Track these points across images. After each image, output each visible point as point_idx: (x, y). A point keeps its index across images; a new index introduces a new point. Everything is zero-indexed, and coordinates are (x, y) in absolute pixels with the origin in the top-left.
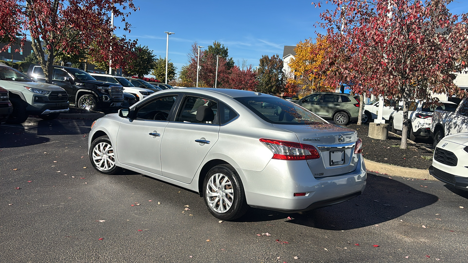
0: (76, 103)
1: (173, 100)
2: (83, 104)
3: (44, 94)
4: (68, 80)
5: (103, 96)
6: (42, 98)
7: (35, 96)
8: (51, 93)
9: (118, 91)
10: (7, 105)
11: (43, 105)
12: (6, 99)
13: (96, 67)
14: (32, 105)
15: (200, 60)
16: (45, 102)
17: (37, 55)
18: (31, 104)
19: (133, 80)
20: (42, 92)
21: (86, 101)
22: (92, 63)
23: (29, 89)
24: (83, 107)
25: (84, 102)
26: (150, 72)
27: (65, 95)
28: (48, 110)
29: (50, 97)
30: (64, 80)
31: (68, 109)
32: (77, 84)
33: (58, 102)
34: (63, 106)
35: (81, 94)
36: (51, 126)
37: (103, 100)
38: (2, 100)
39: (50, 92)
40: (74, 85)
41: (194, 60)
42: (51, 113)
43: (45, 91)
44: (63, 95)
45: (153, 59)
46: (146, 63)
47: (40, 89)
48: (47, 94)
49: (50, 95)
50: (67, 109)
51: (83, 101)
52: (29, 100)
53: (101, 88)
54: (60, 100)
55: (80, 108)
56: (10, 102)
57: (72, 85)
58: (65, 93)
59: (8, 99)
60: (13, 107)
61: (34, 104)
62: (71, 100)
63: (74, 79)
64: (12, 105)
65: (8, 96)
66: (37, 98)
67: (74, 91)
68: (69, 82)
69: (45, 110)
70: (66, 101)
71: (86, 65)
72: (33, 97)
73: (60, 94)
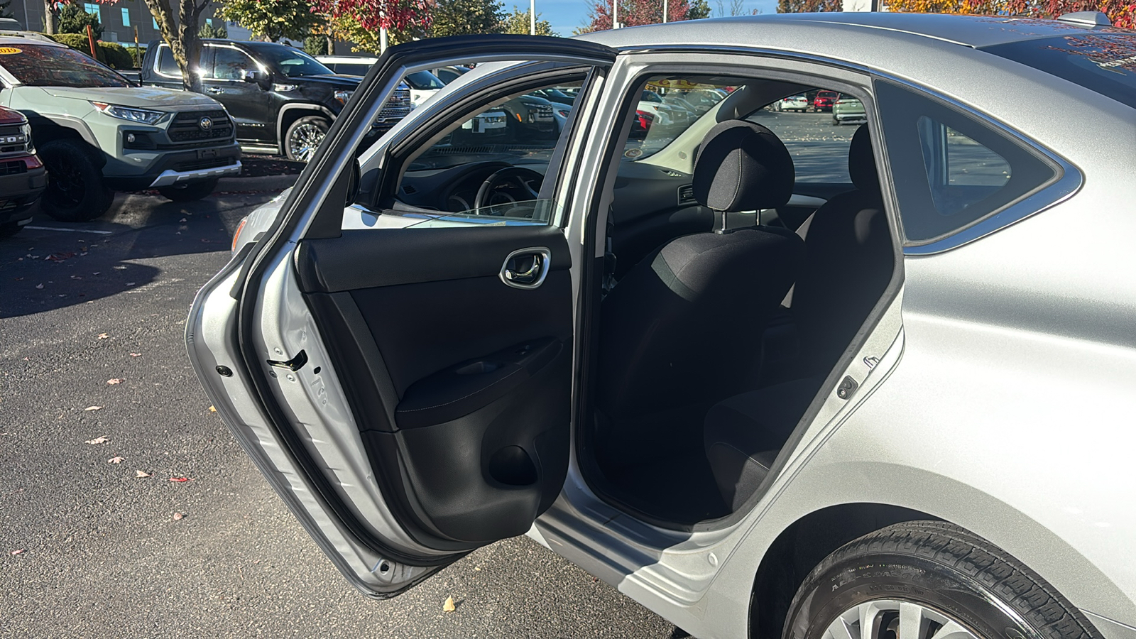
0: (280, 143)
1: (555, 119)
2: (300, 145)
3: (153, 124)
4: (252, 77)
6: (150, 134)
7: (125, 132)
8: (176, 118)
9: (396, 101)
10: (19, 166)
11: (152, 156)
12: (20, 146)
13: (355, 46)
14: (119, 159)
15: (620, 10)
16: (159, 148)
17: (151, 5)
18: (115, 156)
20: (147, 115)
21: (306, 136)
22: (345, 38)
23: (106, 111)
24: (300, 154)
25: (302, 140)
27: (224, 122)
28: (169, 174)
29: (175, 129)
30: (240, 78)
31: (235, 163)
32: (280, 87)
33: (202, 145)
34: (218, 155)
35: (292, 116)
36: (184, 220)
39: (172, 115)
40: (270, 92)
41: (602, 10)
42: (183, 182)
43: (155, 112)
44: (215, 123)
45: (497, 15)
46: (480, 28)
47: (138, 108)
48: (164, 121)
49: (171, 126)
50: (234, 166)
51: (299, 138)
52: (109, 144)
53: (346, 95)
54: (207, 138)
55: (292, 158)
56: (33, 155)
57: (264, 94)
58: (224, 117)
59: (26, 144)
60: (46, 169)
61: (124, 154)
62: (267, 136)
63: (268, 74)
64: (42, 164)
65: (26, 133)
66: (131, 138)
67: (272, 110)
68: (254, 84)
69: (160, 173)
70: (228, 140)
71: (330, 45)
72: (118, 133)
73: (206, 120)
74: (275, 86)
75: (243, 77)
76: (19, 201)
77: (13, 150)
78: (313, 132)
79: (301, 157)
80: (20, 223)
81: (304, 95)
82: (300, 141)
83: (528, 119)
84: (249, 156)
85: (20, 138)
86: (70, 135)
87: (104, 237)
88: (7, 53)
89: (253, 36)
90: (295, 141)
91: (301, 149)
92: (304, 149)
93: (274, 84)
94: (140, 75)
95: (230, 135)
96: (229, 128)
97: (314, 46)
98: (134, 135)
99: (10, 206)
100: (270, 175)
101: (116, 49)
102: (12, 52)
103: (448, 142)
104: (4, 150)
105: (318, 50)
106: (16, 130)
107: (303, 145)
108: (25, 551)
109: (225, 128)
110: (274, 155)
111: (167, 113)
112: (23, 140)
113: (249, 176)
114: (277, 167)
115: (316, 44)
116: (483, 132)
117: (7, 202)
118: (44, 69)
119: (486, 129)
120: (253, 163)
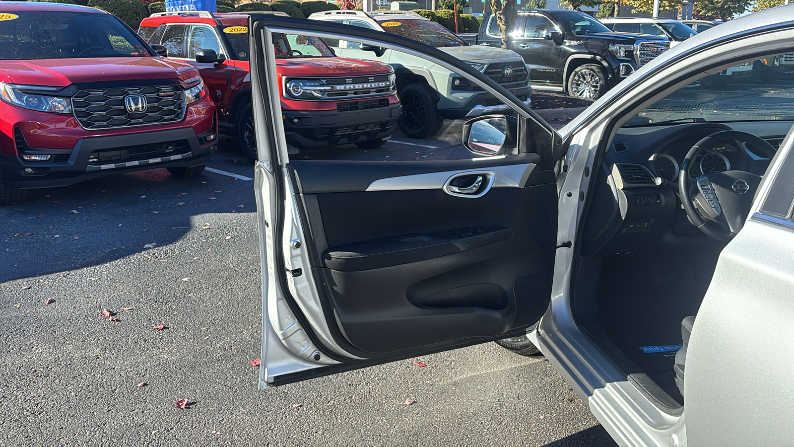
0: (564, 83)
2: (579, 85)
4: (550, 36)
5: (619, 66)
7: (453, 79)
8: (488, 68)
9: (658, 51)
10: (384, 102)
11: (469, 95)
12: (387, 88)
13: (635, 8)
14: (448, 97)
16: (474, 89)
18: (446, 96)
19: (702, 24)
21: (585, 79)
22: (628, 3)
24: (578, 92)
25: (581, 81)
26: (748, 7)
27: (521, 70)
28: (479, 107)
30: (541, 37)
31: (527, 100)
32: (567, 44)
35: (576, 63)
37: (621, 73)
38: (375, 90)
39: (486, 66)
40: (561, 46)
44: (515, 71)
51: (579, 80)
52: (443, 89)
53: (618, 47)
54: (509, 82)
55: (572, 95)
56: (394, 95)
57: (558, 48)
58: (522, 66)
59: (391, 88)
60: (401, 104)
61: (452, 93)
62: (556, 79)
63: (561, 33)
64: (399, 100)
65: (392, 80)
66: (457, 82)
67: (561, 59)
68: (551, 41)
69: (473, 106)
70: (523, 83)
71: (616, 9)
72: (449, 79)
73: (508, 69)
74: (566, 42)
75: (544, 36)
76: (383, 125)
77: (383, 92)
78: (590, 75)
79: (579, 94)
80: (384, 139)
81: (587, 48)
82: (579, 82)
83: (774, 62)
84: (540, 93)
85: (388, 83)
86: (421, 80)
87: (432, 150)
88: (392, 25)
89: (561, 5)
90: (576, 82)
91: (579, 88)
92: (582, 88)
93: (565, 41)
94: (477, 36)
95: (525, 80)
96: (525, 75)
97: (605, 10)
98: (459, 80)
99: (378, 128)
100: (552, 108)
101: (470, 19)
102: (395, 25)
103: (698, 83)
104: (378, 91)
105: (607, 13)
106: (386, 78)
107: (581, 85)
108: (301, 406)
109: (522, 75)
110: (558, 93)
111: (482, 64)
112: (389, 84)
113: (537, 109)
114: (559, 102)
115: (608, 8)
116: (731, 74)
117: (376, 126)
118: (415, 35)
119: (733, 72)
120: (542, 98)
